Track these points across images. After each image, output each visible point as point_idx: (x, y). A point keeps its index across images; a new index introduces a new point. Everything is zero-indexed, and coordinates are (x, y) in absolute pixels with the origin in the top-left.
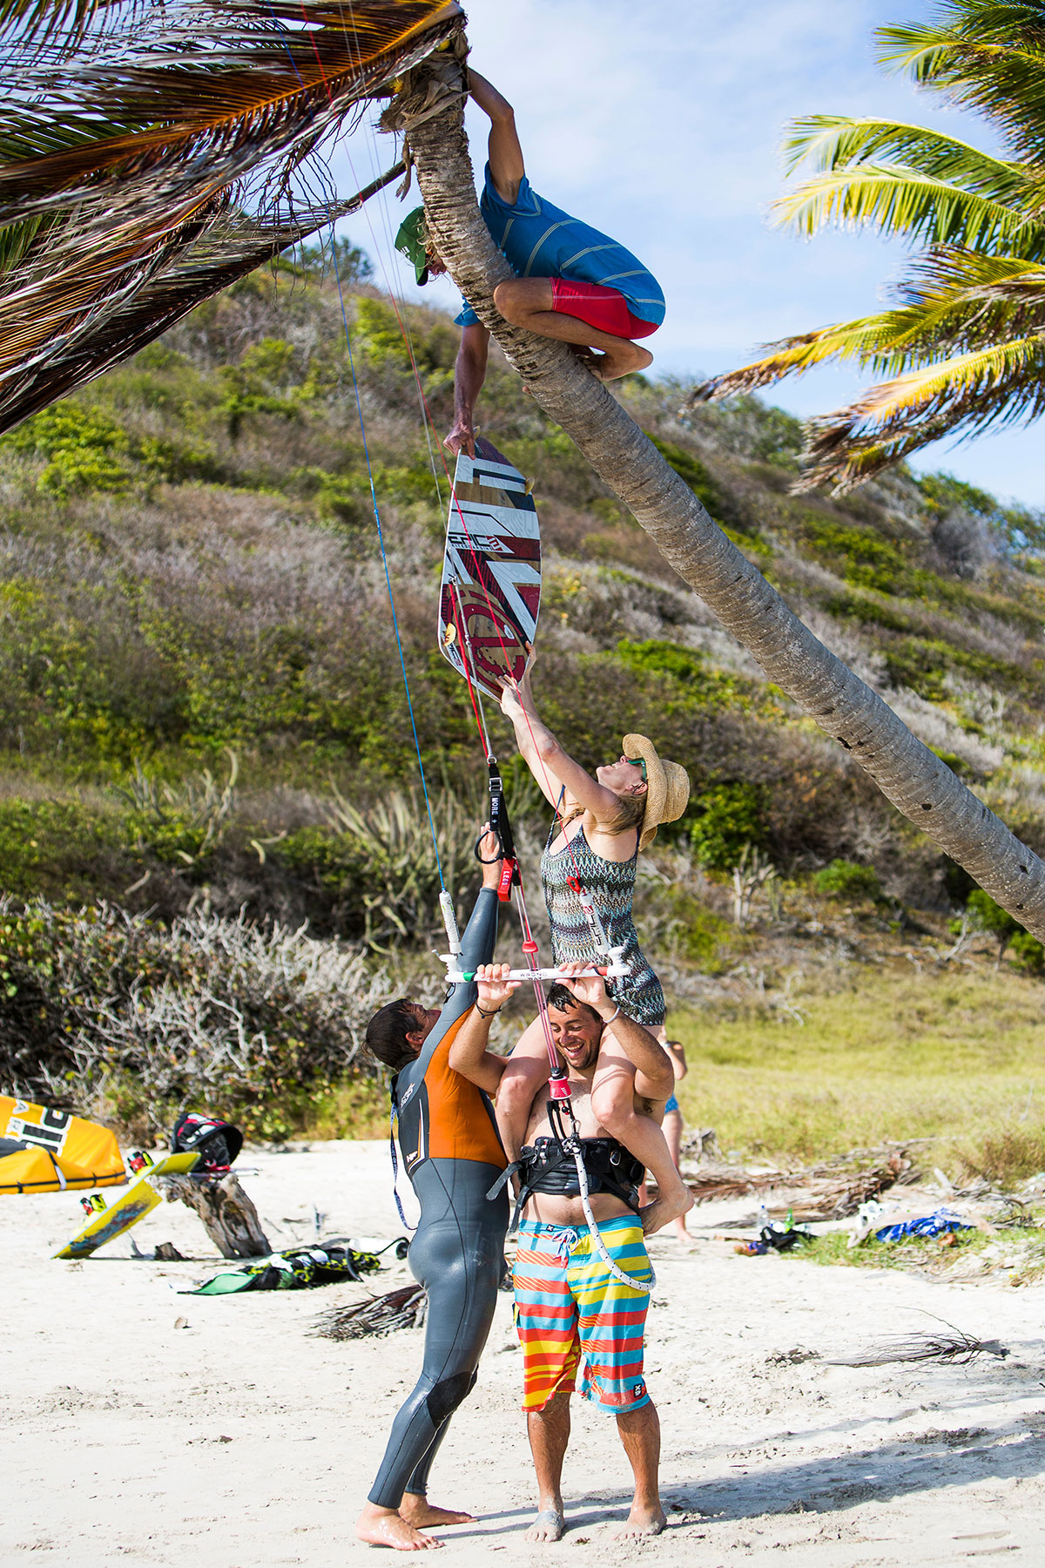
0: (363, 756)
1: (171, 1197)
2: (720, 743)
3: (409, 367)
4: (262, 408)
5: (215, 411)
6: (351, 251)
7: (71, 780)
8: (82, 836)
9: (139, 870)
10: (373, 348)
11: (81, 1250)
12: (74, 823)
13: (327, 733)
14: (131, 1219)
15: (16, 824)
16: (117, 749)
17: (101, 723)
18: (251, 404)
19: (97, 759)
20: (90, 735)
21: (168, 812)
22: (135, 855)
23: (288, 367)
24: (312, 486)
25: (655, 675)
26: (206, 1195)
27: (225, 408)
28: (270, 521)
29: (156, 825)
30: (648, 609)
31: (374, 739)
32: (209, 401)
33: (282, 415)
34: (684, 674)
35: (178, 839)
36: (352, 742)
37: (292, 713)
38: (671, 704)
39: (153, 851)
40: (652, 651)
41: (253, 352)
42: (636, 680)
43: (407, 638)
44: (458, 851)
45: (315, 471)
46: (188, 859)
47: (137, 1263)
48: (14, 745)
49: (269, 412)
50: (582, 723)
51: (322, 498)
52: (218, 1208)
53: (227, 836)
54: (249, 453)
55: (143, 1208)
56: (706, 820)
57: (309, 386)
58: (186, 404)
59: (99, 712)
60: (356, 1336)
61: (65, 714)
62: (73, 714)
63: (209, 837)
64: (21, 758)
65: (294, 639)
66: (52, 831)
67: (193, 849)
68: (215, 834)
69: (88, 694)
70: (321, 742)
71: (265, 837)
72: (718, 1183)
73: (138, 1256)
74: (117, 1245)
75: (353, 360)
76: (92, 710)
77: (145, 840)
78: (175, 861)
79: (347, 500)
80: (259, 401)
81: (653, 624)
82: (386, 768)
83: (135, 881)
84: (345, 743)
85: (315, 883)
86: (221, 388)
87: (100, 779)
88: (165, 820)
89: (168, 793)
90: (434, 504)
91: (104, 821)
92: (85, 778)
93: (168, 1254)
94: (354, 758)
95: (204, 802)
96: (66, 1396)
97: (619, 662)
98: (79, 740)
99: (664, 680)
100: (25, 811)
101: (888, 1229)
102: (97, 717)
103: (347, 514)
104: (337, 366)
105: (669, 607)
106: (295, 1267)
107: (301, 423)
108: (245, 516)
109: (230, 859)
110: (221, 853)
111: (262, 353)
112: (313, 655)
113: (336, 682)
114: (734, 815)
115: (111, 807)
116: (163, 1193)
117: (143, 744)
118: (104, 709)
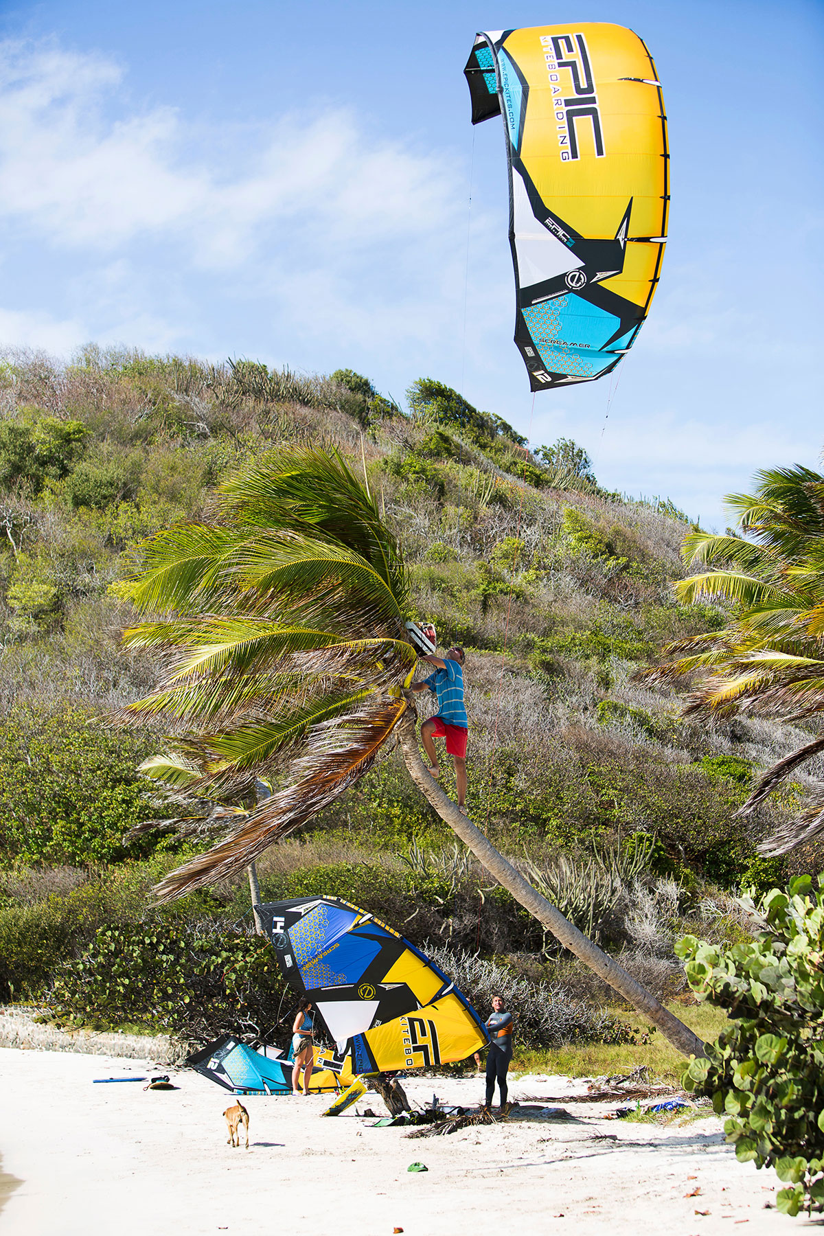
0: (548, 833)
1: (370, 1088)
2: (758, 824)
3: (596, 556)
4: (501, 591)
5: (473, 592)
6: (576, 451)
7: (377, 848)
8: (380, 886)
9: (413, 907)
10: (574, 543)
11: (335, 1112)
12: (376, 878)
13: (526, 818)
14: (355, 1098)
15: (343, 878)
16: (405, 827)
17: (396, 811)
18: (495, 588)
19: (393, 834)
20: (389, 819)
21: (432, 871)
22: (410, 898)
23: (522, 558)
24: (529, 646)
25: (723, 779)
26: (384, 1087)
27: (480, 591)
28: (500, 674)
29: (423, 879)
30: (724, 734)
31: (554, 822)
32: (469, 586)
33: (514, 595)
34: (741, 778)
35: (435, 888)
36: (541, 822)
37: (506, 805)
38: (731, 799)
39: (421, 895)
40: (723, 763)
41: (500, 547)
42: (711, 783)
43: (576, 756)
44: (597, 896)
45: (531, 636)
46: (441, 901)
47: (358, 1118)
48: (345, 824)
49: (506, 594)
50: (676, 811)
51: (536, 655)
52: (390, 1094)
53: (463, 888)
54: (493, 624)
55: (360, 1093)
56: (749, 873)
57: (532, 571)
58: (455, 588)
59: (396, 804)
60: (418, 1137)
61: (375, 804)
62: (379, 805)
63: (454, 888)
64: (349, 833)
65: (509, 756)
66: (363, 882)
67: (443, 894)
68: (456, 885)
69: (389, 793)
70: (522, 824)
71: (486, 887)
72: (635, 1092)
73: (358, 1115)
74: (350, 1110)
75: (561, 551)
76: (390, 802)
77: (416, 889)
78: (433, 902)
79: (549, 657)
80: (500, 586)
81: (726, 744)
82: (561, 841)
83: (411, 914)
84: (537, 824)
85: (514, 916)
86: (478, 576)
87: (396, 848)
88: (428, 876)
89: (433, 857)
90: (603, 658)
91: (393, 876)
92: (386, 846)
93: (368, 1113)
94: (543, 834)
95: (451, 864)
96: (308, 1151)
97: (701, 770)
98: (382, 822)
99: (728, 782)
100: (348, 870)
101: (655, 1106)
102: (393, 807)
103: (549, 667)
104: (551, 556)
105: (738, 732)
106: (411, 1116)
107: (526, 602)
108: (485, 671)
109: (465, 900)
110: (460, 897)
111: (505, 547)
112: (520, 766)
113: (533, 783)
114: (765, 871)
115: (399, 867)
116: (366, 1086)
117: (420, 824)
118: (398, 801)
